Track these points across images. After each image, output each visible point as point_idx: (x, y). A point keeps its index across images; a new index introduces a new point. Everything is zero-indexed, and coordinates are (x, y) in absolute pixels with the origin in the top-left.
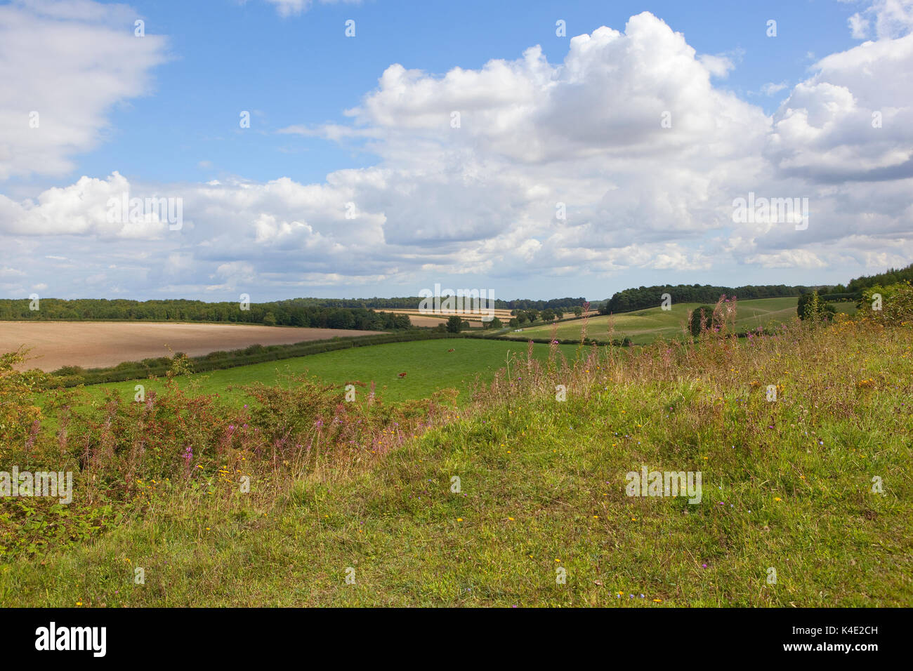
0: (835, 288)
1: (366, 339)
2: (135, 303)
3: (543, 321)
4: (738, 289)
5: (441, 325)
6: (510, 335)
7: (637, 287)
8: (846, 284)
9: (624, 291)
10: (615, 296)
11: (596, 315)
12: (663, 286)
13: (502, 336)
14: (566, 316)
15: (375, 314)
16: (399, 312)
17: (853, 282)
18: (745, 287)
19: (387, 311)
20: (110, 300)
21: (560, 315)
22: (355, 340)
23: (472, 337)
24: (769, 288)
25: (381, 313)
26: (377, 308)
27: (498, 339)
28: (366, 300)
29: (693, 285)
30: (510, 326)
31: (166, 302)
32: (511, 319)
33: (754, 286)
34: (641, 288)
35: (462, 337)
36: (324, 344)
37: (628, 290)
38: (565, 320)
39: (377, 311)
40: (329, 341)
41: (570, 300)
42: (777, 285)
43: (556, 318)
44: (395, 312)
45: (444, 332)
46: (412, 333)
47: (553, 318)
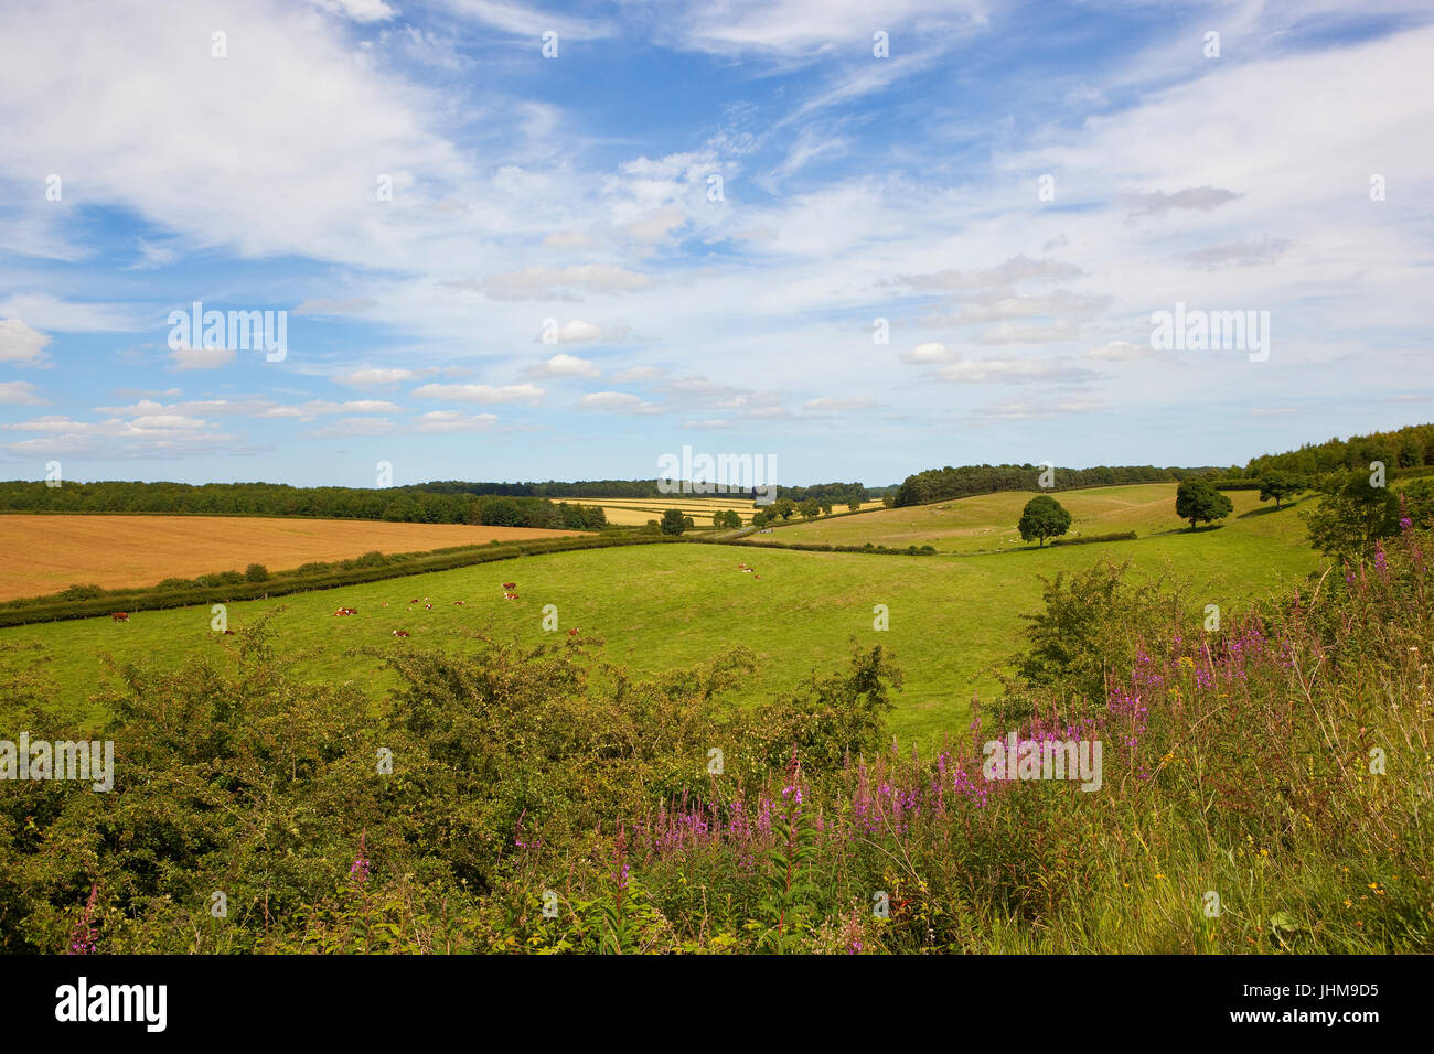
0: (1229, 471)
1: (539, 544)
2: (185, 488)
3: (801, 517)
4: (1087, 471)
5: (652, 523)
6: (755, 538)
7: (940, 467)
8: (1243, 464)
9: (921, 474)
10: (908, 480)
11: (880, 509)
12: (978, 467)
13: (744, 539)
14: (836, 509)
15: (553, 506)
16: (588, 503)
17: (1253, 462)
18: (1096, 468)
19: (571, 502)
20: (148, 482)
21: (828, 509)
22: (524, 546)
23: (700, 541)
24: (1130, 470)
25: (563, 505)
26: (554, 497)
27: (738, 544)
28: (538, 485)
29: (1022, 465)
30: (754, 524)
31: (237, 486)
32: (756, 515)
33: (1109, 466)
34: (945, 469)
35: (684, 541)
36: (479, 551)
37: (927, 471)
38: (834, 516)
39: (556, 501)
40: (484, 547)
41: (841, 486)
42: (1141, 466)
43: (822, 514)
44: (582, 503)
45: (657, 533)
46: (612, 536)
47: (818, 512)
